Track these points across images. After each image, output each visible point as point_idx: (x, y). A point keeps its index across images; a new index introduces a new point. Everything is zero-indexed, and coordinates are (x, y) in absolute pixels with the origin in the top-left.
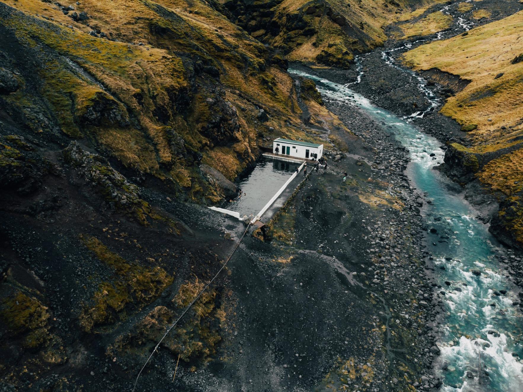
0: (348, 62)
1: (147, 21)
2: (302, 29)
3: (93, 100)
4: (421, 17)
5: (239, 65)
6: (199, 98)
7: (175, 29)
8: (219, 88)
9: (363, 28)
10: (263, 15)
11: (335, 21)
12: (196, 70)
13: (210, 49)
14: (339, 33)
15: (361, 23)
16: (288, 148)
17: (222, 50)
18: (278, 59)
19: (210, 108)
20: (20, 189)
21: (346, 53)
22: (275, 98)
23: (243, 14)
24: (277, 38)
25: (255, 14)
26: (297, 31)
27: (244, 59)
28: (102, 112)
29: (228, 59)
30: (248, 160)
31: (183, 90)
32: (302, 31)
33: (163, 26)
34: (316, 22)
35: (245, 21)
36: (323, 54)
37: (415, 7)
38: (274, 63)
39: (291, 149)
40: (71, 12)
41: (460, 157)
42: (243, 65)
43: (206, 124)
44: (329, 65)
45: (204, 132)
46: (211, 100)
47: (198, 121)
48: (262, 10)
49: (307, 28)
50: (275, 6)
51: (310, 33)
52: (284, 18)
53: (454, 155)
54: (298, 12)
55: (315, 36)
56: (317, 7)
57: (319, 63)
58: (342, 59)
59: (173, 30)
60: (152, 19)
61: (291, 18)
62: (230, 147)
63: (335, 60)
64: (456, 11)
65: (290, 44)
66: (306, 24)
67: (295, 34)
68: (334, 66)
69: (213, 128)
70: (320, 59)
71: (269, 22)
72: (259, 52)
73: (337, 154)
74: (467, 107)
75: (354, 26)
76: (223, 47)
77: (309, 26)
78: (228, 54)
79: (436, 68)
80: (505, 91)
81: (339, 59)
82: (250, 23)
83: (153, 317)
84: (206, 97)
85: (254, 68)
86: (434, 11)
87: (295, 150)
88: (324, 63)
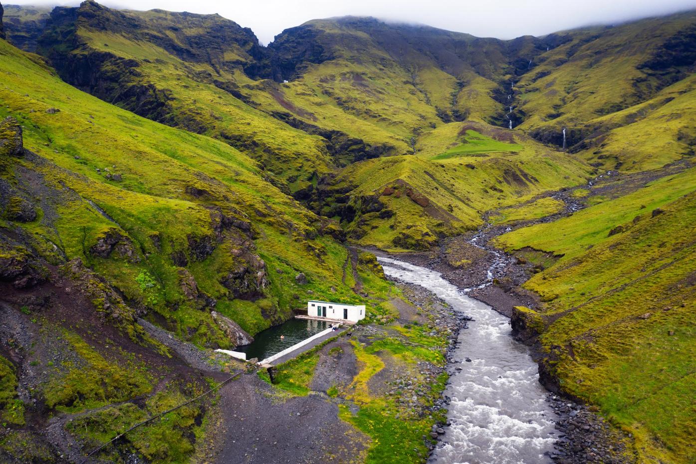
0: (429, 244)
1: (184, 183)
2: (378, 211)
3: (105, 233)
4: (528, 202)
5: (282, 231)
6: (224, 249)
7: (213, 192)
8: (248, 243)
9: (452, 211)
10: (340, 201)
11: (415, 201)
12: (223, 222)
13: (250, 213)
14: (420, 214)
15: (450, 205)
16: (324, 308)
17: (264, 216)
18: (331, 229)
19: (234, 259)
20: (17, 282)
21: (427, 234)
22: (322, 265)
23: (315, 201)
24: (352, 223)
25: (329, 199)
26: (372, 213)
27: (290, 226)
28: (113, 245)
29: (270, 224)
30: (274, 317)
31: (205, 238)
32: (378, 213)
33: (200, 188)
34: (392, 204)
35: (318, 208)
36: (401, 236)
37: (523, 193)
38: (327, 233)
39: (328, 310)
40: (104, 174)
41: (524, 318)
42: (287, 230)
43: (225, 274)
44: (408, 248)
45: (224, 282)
46: (236, 251)
47: (219, 271)
48: (337, 195)
49: (383, 210)
50: (352, 190)
51: (388, 215)
52: (360, 202)
53: (518, 317)
54: (374, 193)
55: (393, 217)
56: (395, 188)
57: (396, 246)
58: (421, 240)
59: (210, 192)
60: (188, 182)
61: (366, 200)
62: (253, 301)
63: (413, 242)
64: (570, 196)
65: (365, 228)
66: (382, 205)
67: (370, 217)
68: (414, 249)
69: (235, 278)
70: (397, 242)
71: (345, 207)
72: (309, 221)
73: (383, 318)
74: (551, 279)
75: (440, 208)
76: (266, 212)
77: (386, 208)
78: (271, 219)
79: (528, 247)
80: (591, 260)
81: (417, 241)
82: (323, 210)
83: (120, 409)
84: (231, 249)
85: (299, 234)
86: (543, 197)
87: (332, 310)
88: (402, 246)
